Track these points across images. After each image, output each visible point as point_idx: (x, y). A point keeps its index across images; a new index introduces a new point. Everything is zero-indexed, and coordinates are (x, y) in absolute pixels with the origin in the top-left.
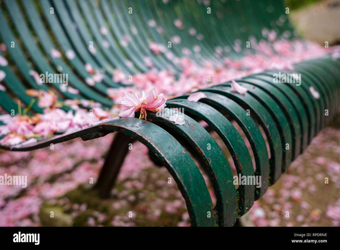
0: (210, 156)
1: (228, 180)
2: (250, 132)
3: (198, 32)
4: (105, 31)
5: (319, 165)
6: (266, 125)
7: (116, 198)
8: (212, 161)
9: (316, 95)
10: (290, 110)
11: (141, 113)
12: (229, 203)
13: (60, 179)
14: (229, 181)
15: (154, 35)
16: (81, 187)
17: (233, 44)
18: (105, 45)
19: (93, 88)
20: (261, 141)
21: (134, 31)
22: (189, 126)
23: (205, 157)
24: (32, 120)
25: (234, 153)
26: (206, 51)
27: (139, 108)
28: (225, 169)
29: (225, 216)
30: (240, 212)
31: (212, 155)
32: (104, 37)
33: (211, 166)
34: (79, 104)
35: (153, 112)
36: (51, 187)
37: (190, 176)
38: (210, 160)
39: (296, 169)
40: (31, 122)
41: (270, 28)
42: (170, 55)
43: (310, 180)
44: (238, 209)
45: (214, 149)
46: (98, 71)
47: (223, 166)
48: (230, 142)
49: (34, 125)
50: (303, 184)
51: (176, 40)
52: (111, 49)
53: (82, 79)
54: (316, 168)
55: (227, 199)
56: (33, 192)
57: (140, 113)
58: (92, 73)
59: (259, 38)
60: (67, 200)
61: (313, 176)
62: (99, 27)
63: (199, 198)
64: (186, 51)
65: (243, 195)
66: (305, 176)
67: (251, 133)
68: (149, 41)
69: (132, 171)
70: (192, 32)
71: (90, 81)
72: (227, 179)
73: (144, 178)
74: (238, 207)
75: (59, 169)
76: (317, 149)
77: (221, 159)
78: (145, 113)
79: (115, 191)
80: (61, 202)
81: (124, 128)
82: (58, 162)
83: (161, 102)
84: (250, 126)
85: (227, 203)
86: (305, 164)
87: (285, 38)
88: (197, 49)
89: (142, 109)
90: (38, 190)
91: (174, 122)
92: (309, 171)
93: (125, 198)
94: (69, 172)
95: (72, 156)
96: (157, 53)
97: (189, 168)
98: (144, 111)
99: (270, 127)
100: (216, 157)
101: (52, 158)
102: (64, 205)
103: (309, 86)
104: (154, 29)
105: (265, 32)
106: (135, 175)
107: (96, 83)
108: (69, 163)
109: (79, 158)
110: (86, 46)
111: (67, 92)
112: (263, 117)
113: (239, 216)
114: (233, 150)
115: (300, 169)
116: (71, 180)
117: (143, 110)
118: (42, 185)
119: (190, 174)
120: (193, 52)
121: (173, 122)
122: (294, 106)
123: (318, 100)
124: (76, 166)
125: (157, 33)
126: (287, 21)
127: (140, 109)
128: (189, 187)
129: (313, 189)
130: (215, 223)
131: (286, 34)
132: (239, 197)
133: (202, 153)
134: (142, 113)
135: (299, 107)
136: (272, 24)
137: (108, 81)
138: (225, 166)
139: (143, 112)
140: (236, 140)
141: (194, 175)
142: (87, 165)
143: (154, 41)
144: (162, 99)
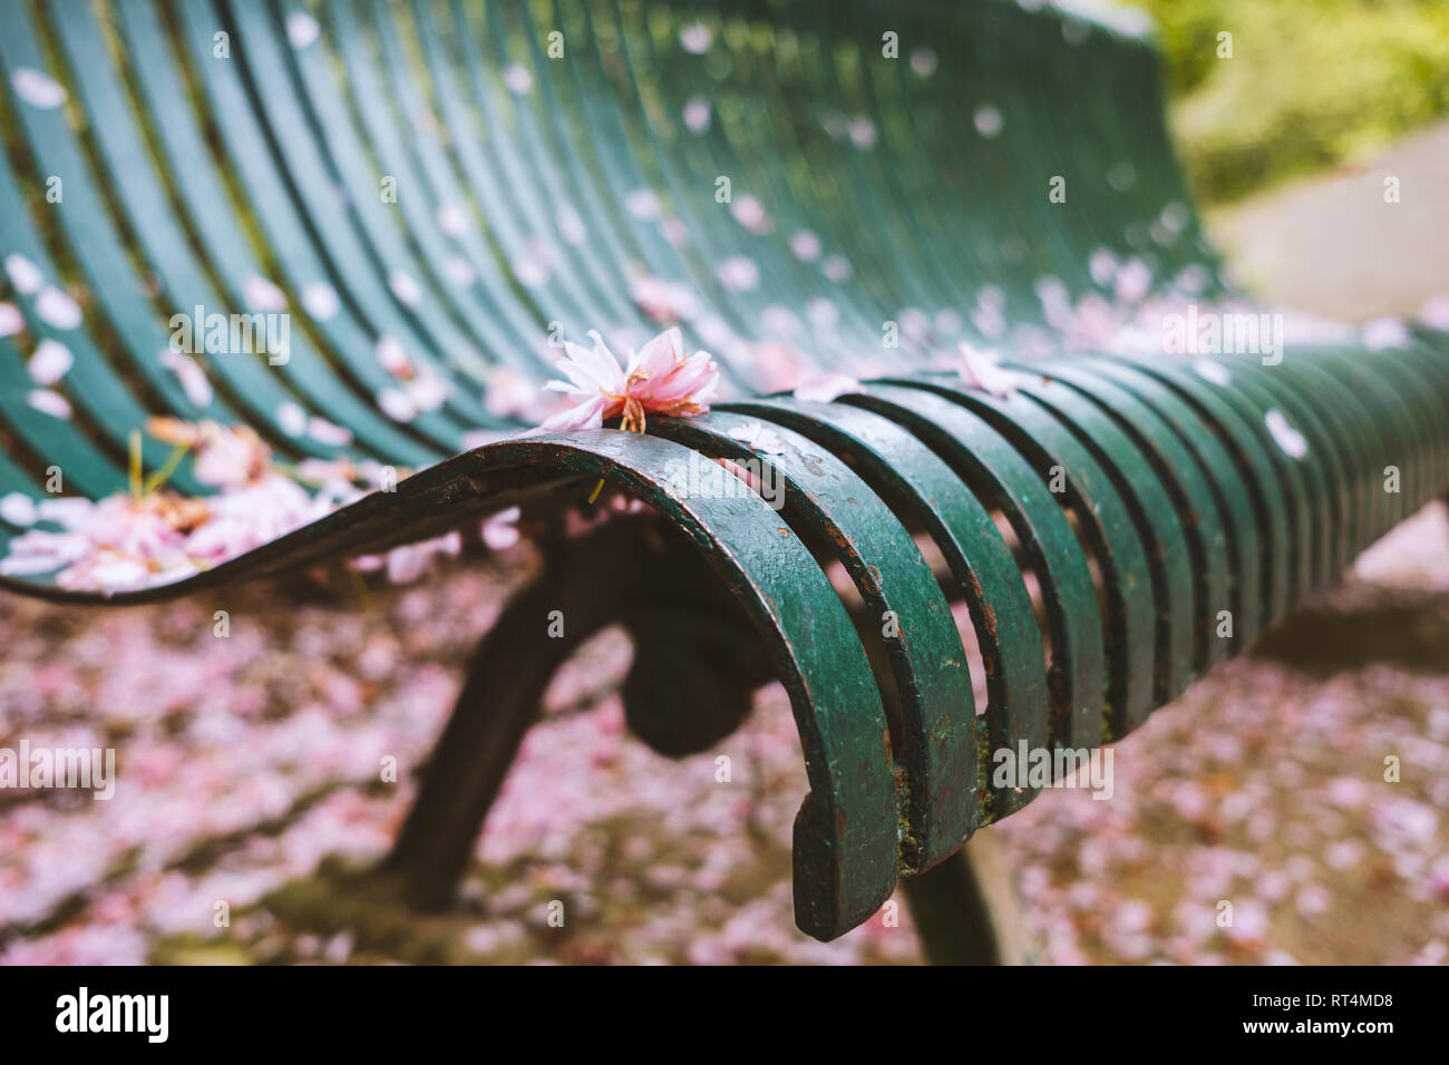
0: (880, 563)
1: (944, 658)
2: (1028, 513)
3: (827, 250)
4: (457, 218)
5: (1337, 809)
6: (1089, 503)
7: (478, 912)
8: (885, 578)
9: (1292, 444)
10: (1186, 473)
11: (625, 420)
12: (949, 743)
13: (230, 858)
14: (950, 662)
15: (649, 250)
16: (330, 867)
17: (973, 303)
18: (456, 274)
19: (409, 430)
20: (1070, 551)
21: (573, 227)
22: (803, 461)
23: (861, 563)
24: (179, 513)
25: (968, 570)
26: (862, 324)
27: (618, 400)
28: (932, 615)
29: (934, 789)
30: (992, 800)
31: (886, 558)
32: (455, 246)
33: (883, 595)
34: (353, 479)
35: (672, 414)
36: (194, 888)
37: (808, 610)
38: (880, 575)
39: (1241, 826)
40: (173, 519)
41: (1124, 252)
42: (714, 329)
43: (1301, 868)
44: (983, 788)
45: (893, 544)
46: (426, 366)
47: (926, 606)
48: (955, 534)
49: (186, 531)
50: (1273, 885)
51: (740, 274)
52: (480, 292)
53: (367, 396)
54: (1329, 822)
55: (940, 725)
56: (115, 906)
57: (622, 417)
58: (404, 376)
59: (1080, 287)
60: (268, 920)
61: (1316, 851)
62: (433, 202)
63: (837, 689)
64: (778, 320)
65: (1003, 734)
66: (1280, 854)
67: (1031, 516)
68: (629, 269)
69: (542, 830)
70: (806, 246)
71: (398, 404)
72: (940, 652)
73: (593, 854)
74: (984, 782)
75: (230, 815)
76: (1329, 749)
77: (919, 581)
78: (640, 418)
79: (472, 887)
80: (244, 928)
81: (566, 448)
82: (222, 790)
83: (701, 376)
84: (1028, 494)
85: (944, 741)
86: (1281, 803)
87: (1186, 294)
88: (823, 313)
89: (629, 402)
90: (135, 902)
91: (748, 443)
92: (1300, 833)
93: (516, 913)
94: (272, 828)
95: (285, 768)
96: (662, 317)
97: (803, 584)
98: (636, 411)
99: (1105, 511)
100: (900, 567)
101: (196, 775)
102: (257, 938)
103: (1265, 409)
104: (652, 226)
105: (1102, 265)
106: (555, 845)
107: (419, 412)
108: (274, 796)
109: (312, 777)
110: (381, 273)
111: (307, 438)
112: (1080, 477)
113: (990, 818)
114: (962, 559)
115: (1262, 826)
116: (277, 860)
117: (634, 406)
118: (156, 882)
119: (805, 603)
120: (808, 326)
121: (742, 441)
122: (1200, 464)
123: (1303, 466)
124: (301, 808)
125: (662, 243)
126: (1193, 230)
127: (620, 405)
128: (802, 645)
129: (1314, 901)
130: (898, 812)
131: (1190, 279)
132: (987, 743)
133: (848, 546)
134: (631, 417)
135: (1224, 470)
136: (1130, 235)
137: (466, 405)
138: (935, 607)
139: (633, 415)
140: (977, 530)
141: (822, 611)
142: (348, 800)
143: (649, 270)
144: (704, 366)
